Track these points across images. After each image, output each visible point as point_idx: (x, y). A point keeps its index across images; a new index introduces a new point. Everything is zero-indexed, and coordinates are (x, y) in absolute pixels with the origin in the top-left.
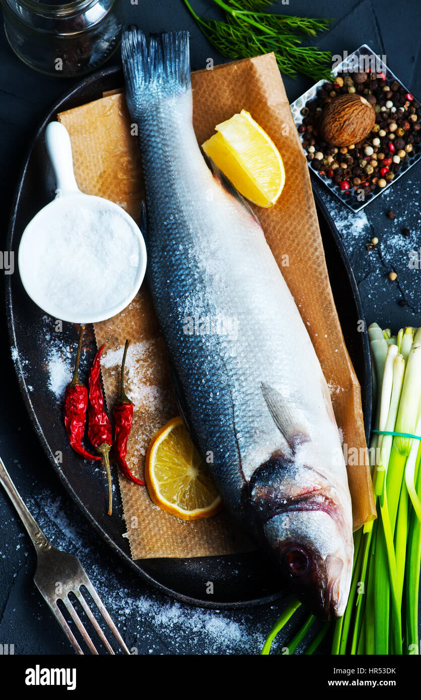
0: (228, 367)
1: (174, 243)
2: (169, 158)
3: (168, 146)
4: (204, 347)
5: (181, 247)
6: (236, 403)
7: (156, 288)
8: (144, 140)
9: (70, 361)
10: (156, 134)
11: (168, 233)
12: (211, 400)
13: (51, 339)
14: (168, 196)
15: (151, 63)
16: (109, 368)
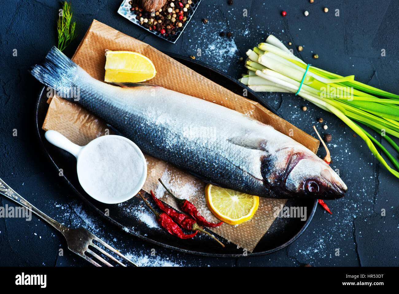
0: (209, 148)
1: (138, 126)
2: (100, 98)
3: (94, 95)
4: (192, 151)
5: (142, 125)
6: (227, 157)
7: (149, 149)
8: (83, 102)
9: (146, 210)
10: (85, 95)
11: (131, 125)
12: (216, 166)
13: (130, 210)
14: (115, 112)
15: (53, 72)
16: (163, 197)
